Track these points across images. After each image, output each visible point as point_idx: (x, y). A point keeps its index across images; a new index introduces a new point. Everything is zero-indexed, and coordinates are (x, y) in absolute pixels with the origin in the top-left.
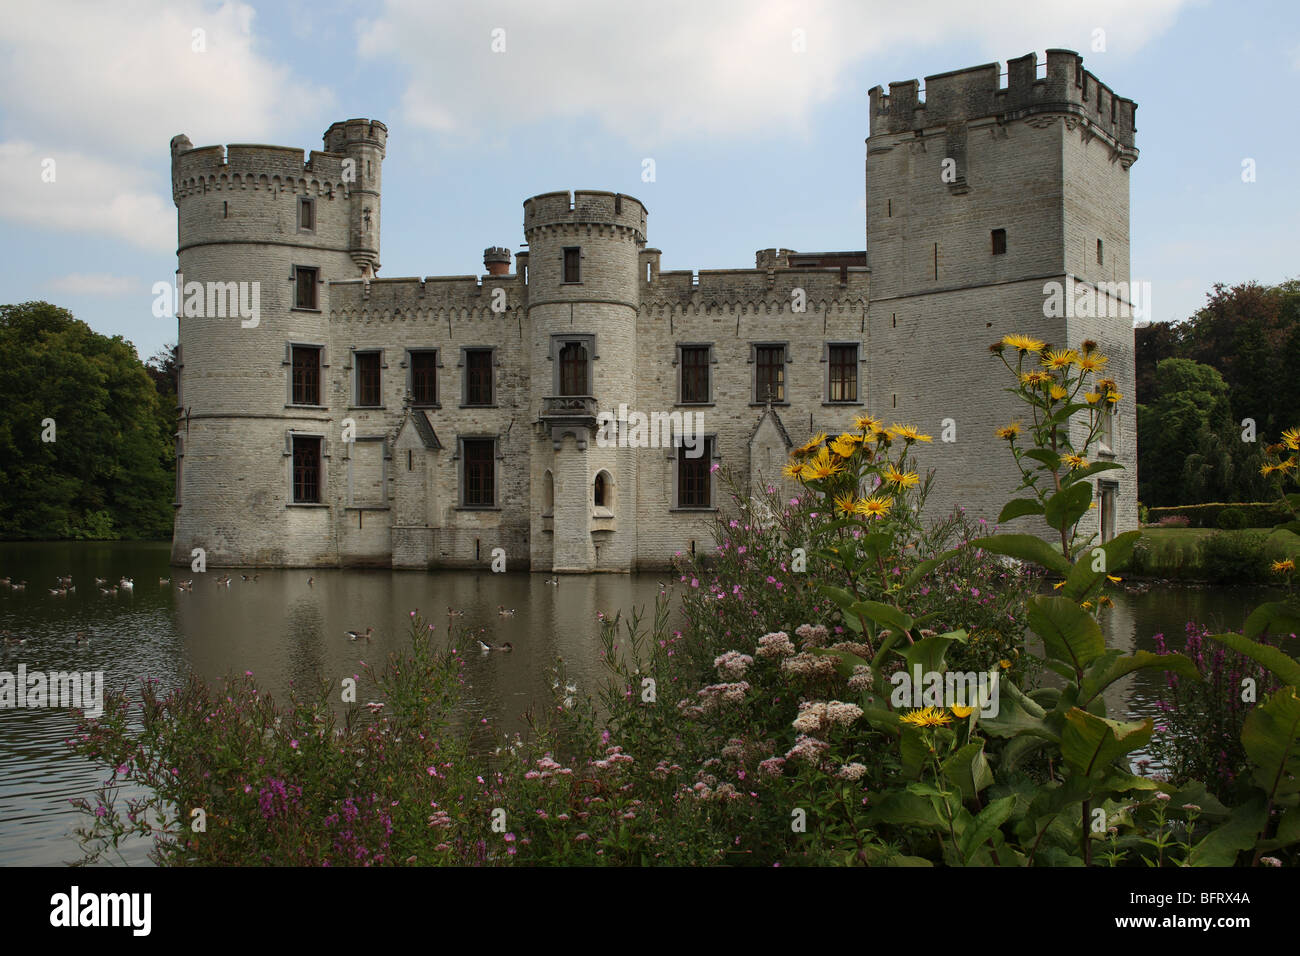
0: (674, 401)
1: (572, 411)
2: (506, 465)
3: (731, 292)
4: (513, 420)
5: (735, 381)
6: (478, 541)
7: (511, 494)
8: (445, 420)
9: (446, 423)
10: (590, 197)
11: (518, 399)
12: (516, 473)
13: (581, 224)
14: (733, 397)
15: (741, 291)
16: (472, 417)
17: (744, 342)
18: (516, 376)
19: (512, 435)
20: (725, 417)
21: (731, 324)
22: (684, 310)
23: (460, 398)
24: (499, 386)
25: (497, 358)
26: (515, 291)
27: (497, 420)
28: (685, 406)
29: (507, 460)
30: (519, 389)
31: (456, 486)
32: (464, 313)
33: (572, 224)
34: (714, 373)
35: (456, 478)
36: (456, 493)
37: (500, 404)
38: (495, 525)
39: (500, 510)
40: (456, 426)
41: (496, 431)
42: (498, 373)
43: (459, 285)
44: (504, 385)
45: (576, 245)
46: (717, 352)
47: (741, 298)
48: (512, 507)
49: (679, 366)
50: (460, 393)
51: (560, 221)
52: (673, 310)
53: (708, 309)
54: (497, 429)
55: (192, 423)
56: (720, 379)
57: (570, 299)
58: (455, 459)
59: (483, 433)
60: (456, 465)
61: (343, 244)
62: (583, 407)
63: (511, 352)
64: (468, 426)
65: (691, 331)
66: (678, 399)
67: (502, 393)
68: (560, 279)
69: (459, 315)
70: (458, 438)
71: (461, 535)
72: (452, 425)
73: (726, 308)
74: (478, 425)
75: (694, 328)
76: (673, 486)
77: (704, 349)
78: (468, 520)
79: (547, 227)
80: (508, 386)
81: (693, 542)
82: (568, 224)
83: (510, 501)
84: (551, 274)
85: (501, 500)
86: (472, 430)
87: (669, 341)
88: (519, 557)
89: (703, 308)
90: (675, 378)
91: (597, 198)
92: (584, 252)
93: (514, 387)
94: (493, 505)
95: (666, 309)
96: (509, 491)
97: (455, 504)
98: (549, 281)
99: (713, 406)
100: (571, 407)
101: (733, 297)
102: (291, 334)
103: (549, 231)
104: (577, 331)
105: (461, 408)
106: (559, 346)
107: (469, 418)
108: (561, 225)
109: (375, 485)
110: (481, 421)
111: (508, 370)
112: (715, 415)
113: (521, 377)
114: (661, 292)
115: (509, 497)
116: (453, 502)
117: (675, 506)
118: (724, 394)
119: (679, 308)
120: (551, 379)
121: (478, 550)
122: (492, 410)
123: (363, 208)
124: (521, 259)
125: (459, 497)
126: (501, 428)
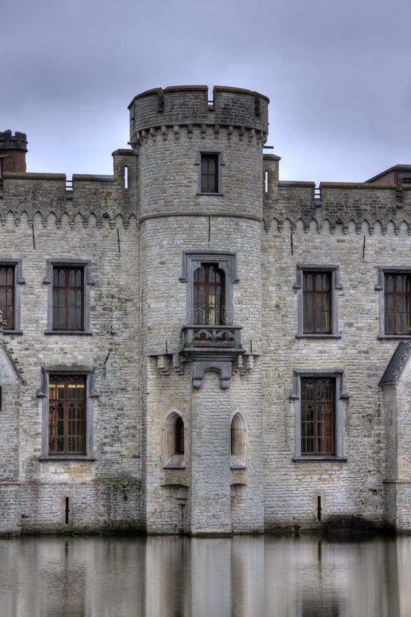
0: (295, 332)
1: (219, 343)
2: (101, 405)
3: (357, 208)
4: (110, 350)
5: (362, 311)
6: (67, 499)
7: (107, 440)
8: (28, 349)
9: (29, 352)
10: (232, 96)
11: (116, 325)
12: (113, 415)
13: (222, 126)
14: (359, 329)
15: (368, 208)
16: (60, 345)
17: (371, 266)
18: (113, 297)
19: (109, 368)
20: (351, 351)
21: (357, 246)
22: (306, 227)
23: (46, 322)
24: (93, 309)
25: (92, 274)
26: (114, 195)
27: (91, 350)
28: (309, 338)
29: (103, 399)
30: (116, 314)
31: (40, 430)
32: (52, 219)
33: (213, 126)
34: (339, 300)
35: (40, 421)
36: (40, 440)
37: (95, 330)
38: (89, 478)
39: (93, 461)
40: (41, 356)
41: (90, 363)
42: (92, 293)
43: (46, 184)
44: (99, 309)
45: (216, 149)
46: (342, 276)
47: (368, 217)
48: (108, 456)
49: (300, 292)
50: (45, 316)
51: (198, 121)
52: (293, 227)
53: (332, 228)
54: (91, 361)
56: (346, 307)
57: (208, 212)
58: (39, 397)
59: (75, 365)
60: (40, 405)
62: (232, 339)
63: (107, 269)
64: (55, 356)
65: (314, 251)
66: (299, 329)
67: (96, 317)
68: (196, 188)
69: (44, 221)
70: (43, 371)
71: (46, 492)
72: (36, 356)
73: (352, 227)
74: (69, 356)
75: (316, 248)
76: (295, 432)
77: (327, 274)
78: (55, 474)
79: (180, 126)
80: (104, 309)
81: (319, 498)
82: (208, 126)
83: (107, 448)
84: (185, 182)
85: (95, 448)
86: (60, 362)
87: (290, 262)
88: (118, 518)
89: (326, 225)
90: (296, 306)
91: (238, 97)
92: (224, 158)
93: (111, 310)
94: (85, 454)
95: (286, 224)
96: (106, 437)
97: (38, 454)
98: (182, 190)
99: (340, 338)
100: (219, 339)
101: (359, 215)
103: (183, 132)
104: (215, 249)
105: (47, 334)
106: (193, 265)
107: (57, 347)
108: (199, 126)
110: (72, 351)
111: (105, 290)
112: (340, 349)
113: (119, 299)
114: (280, 206)
115: (105, 444)
116: (37, 450)
117: (298, 455)
118: (350, 325)
119: (300, 225)
120: (184, 304)
121: (67, 511)
122: (84, 338)
124: (120, 158)
125: (43, 444)
126: (95, 360)
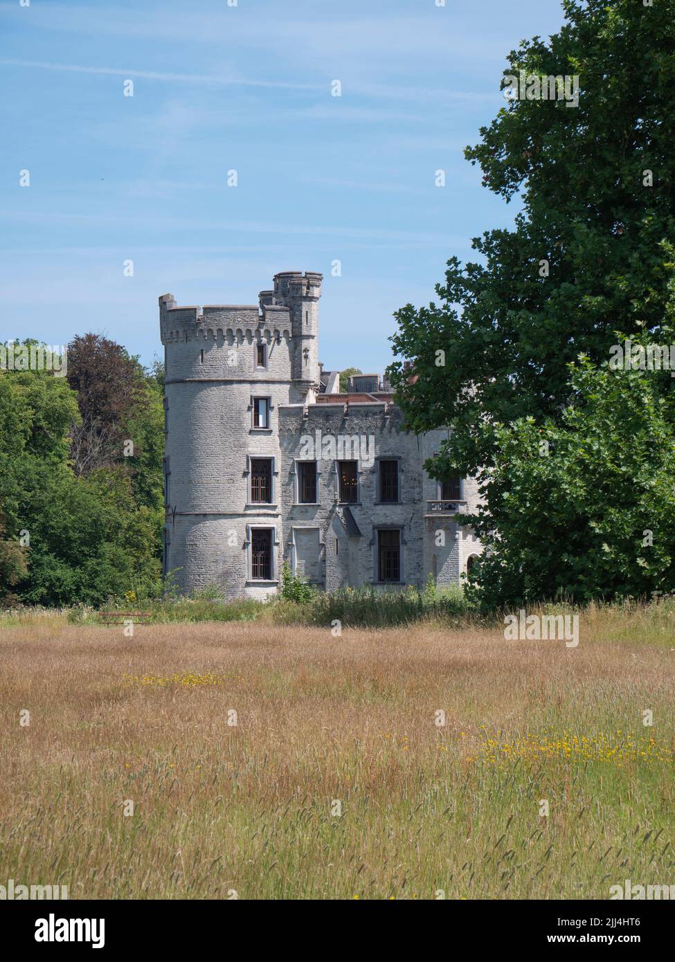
2: (410, 549)
4: (414, 514)
7: (411, 571)
8: (364, 514)
9: (363, 516)
11: (417, 497)
12: (415, 555)
16: (384, 511)
18: (415, 480)
19: (412, 525)
23: (375, 496)
24: (403, 487)
25: (401, 465)
27: (402, 514)
29: (409, 545)
30: (418, 490)
31: (372, 565)
32: (378, 431)
35: (372, 559)
36: (372, 571)
37: (405, 502)
39: (403, 584)
40: (372, 519)
42: (402, 477)
44: (406, 487)
48: (413, 581)
50: (375, 493)
54: (402, 521)
55: (177, 518)
58: (371, 544)
59: (392, 524)
60: (372, 550)
61: (288, 377)
63: (412, 462)
64: (381, 519)
67: (405, 493)
69: (374, 432)
70: (374, 528)
72: (369, 518)
74: (389, 518)
80: (410, 488)
83: (411, 576)
85: (405, 577)
86: (384, 522)
93: (413, 488)
94: (398, 580)
96: (411, 569)
97: (372, 580)
102: (250, 449)
105: (376, 504)
107: (381, 513)
109: (312, 565)
110: (390, 515)
111: (410, 475)
113: (419, 481)
115: (411, 574)
116: (370, 578)
122: (398, 506)
123: (303, 349)
125: (374, 575)
126: (404, 520)
